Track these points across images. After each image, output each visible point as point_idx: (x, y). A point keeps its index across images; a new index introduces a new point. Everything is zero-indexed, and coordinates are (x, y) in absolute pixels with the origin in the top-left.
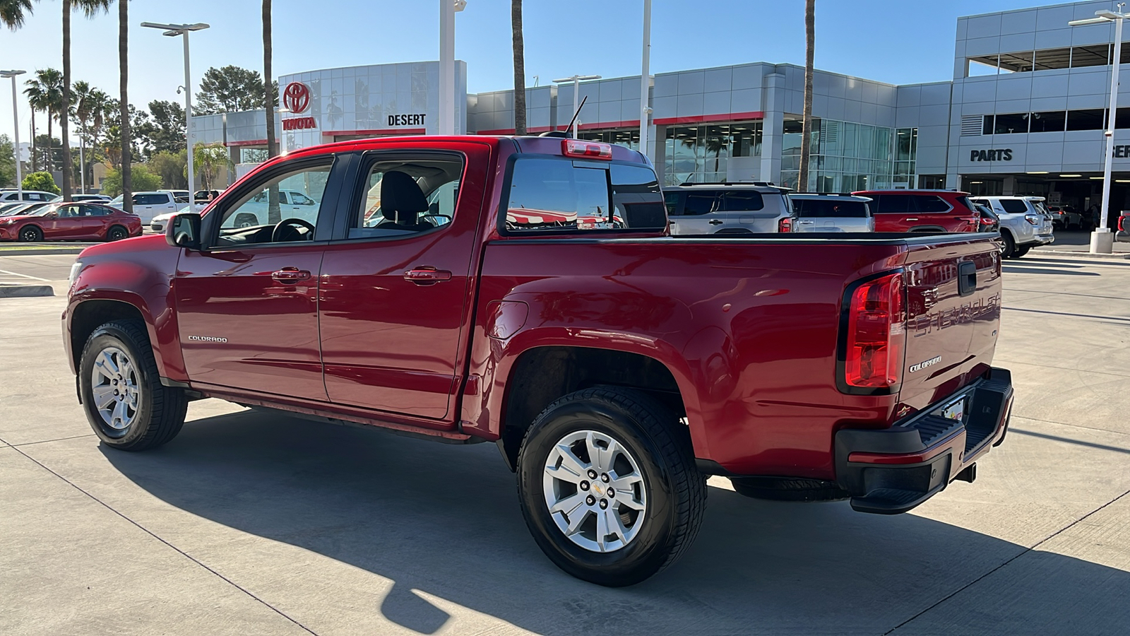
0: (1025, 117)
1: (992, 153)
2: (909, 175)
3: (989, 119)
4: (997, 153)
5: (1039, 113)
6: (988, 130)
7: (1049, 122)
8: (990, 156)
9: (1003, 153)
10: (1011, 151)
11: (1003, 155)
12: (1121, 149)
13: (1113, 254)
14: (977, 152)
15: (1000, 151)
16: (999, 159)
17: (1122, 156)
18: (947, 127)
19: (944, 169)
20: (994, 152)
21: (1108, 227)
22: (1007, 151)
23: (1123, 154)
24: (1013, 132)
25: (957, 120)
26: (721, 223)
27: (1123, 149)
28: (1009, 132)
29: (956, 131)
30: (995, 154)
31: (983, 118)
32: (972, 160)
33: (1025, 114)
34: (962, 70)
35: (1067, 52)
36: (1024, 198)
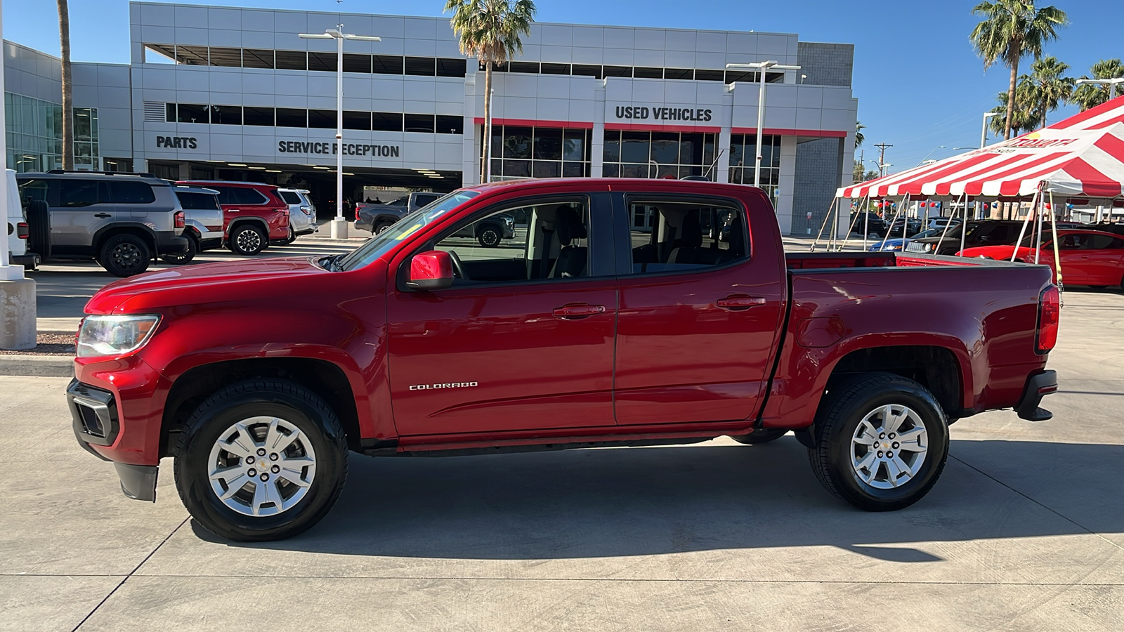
0: (206, 108)
1: (177, 140)
2: (92, 157)
3: (171, 107)
4: (182, 140)
5: (218, 106)
6: (171, 118)
7: (227, 115)
8: (177, 143)
9: (188, 141)
10: (195, 140)
11: (189, 143)
12: (291, 145)
13: (349, 239)
14: (163, 138)
15: (185, 139)
16: (185, 147)
17: (292, 151)
18: (130, 110)
19: (131, 153)
20: (179, 139)
21: (343, 216)
22: (192, 140)
23: (292, 149)
24: (195, 122)
25: (138, 105)
26: (110, 216)
27: (293, 145)
28: (192, 122)
29: (139, 116)
30: (180, 141)
31: (165, 105)
32: (159, 146)
33: (205, 106)
34: (139, 56)
35: (238, 52)
36: (297, 191)
